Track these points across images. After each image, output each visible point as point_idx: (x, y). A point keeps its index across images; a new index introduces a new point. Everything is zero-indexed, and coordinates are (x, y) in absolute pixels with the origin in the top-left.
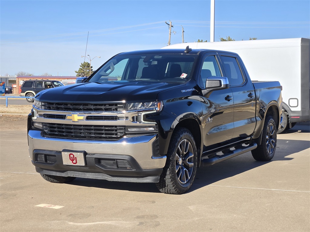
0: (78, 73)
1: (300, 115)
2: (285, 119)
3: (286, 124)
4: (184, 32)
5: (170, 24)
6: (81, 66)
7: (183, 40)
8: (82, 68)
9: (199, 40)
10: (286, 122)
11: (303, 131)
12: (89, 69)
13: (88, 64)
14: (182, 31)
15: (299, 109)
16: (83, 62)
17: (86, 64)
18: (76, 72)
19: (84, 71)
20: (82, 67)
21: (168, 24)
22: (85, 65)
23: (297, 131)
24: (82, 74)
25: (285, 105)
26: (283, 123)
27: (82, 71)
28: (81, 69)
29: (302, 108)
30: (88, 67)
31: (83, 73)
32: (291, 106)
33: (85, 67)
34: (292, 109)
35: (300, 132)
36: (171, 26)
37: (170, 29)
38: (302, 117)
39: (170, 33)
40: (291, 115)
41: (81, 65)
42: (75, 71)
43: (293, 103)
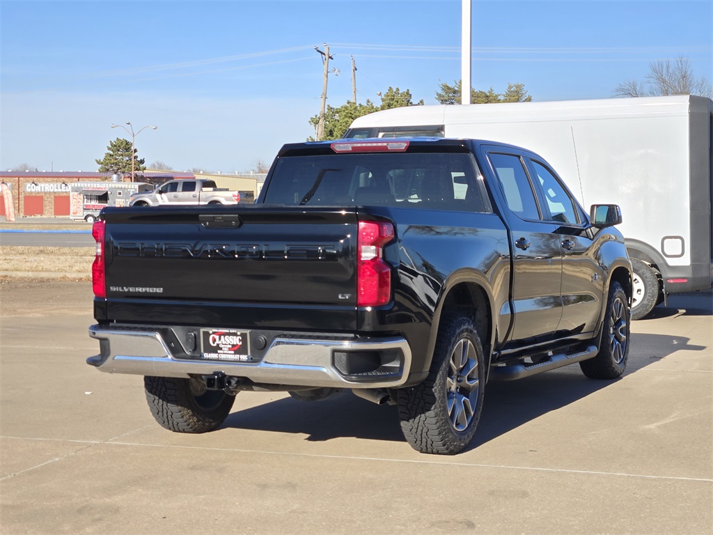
0: (102, 164)
1: (689, 274)
2: (653, 286)
3: (657, 296)
4: (356, 69)
5: (326, 51)
6: (109, 149)
7: (353, 88)
8: (112, 153)
9: (390, 88)
10: (656, 292)
11: (690, 312)
12: (129, 156)
13: (127, 143)
14: (353, 68)
15: (686, 261)
16: (114, 140)
17: (122, 143)
18: (99, 162)
19: (116, 159)
20: (112, 151)
21: (322, 53)
22: (119, 146)
23: (678, 312)
24: (112, 167)
25: (654, 252)
26: (650, 295)
27: (113, 161)
28: (111, 155)
29: (693, 259)
30: (126, 150)
31: (116, 164)
32: (667, 254)
33: (119, 151)
34: (671, 262)
35: (684, 314)
36: (327, 57)
37: (326, 64)
38: (693, 279)
39: (325, 72)
40: (667, 275)
41: (110, 146)
42: (96, 161)
43: (672, 247)
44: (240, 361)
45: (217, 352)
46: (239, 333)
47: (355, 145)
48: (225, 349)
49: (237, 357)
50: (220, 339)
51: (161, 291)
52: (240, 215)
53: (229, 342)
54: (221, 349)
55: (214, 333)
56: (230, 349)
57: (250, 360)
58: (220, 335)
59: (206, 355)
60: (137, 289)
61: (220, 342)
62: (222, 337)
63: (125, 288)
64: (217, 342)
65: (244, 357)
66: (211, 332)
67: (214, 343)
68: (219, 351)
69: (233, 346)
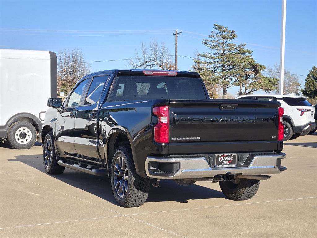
26: (34, 137)
32: (42, 119)
44: (232, 167)
45: (222, 164)
46: (232, 155)
47: (154, 72)
48: (226, 163)
49: (230, 166)
50: (224, 158)
51: (199, 139)
52: (238, 104)
53: (227, 159)
54: (224, 163)
55: (221, 156)
56: (227, 163)
57: (236, 167)
58: (224, 157)
59: (217, 166)
60: (187, 138)
61: (224, 160)
62: (225, 158)
63: (180, 138)
64: (222, 160)
65: (234, 165)
66: (220, 156)
67: (221, 161)
68: (223, 164)
69: (229, 161)
